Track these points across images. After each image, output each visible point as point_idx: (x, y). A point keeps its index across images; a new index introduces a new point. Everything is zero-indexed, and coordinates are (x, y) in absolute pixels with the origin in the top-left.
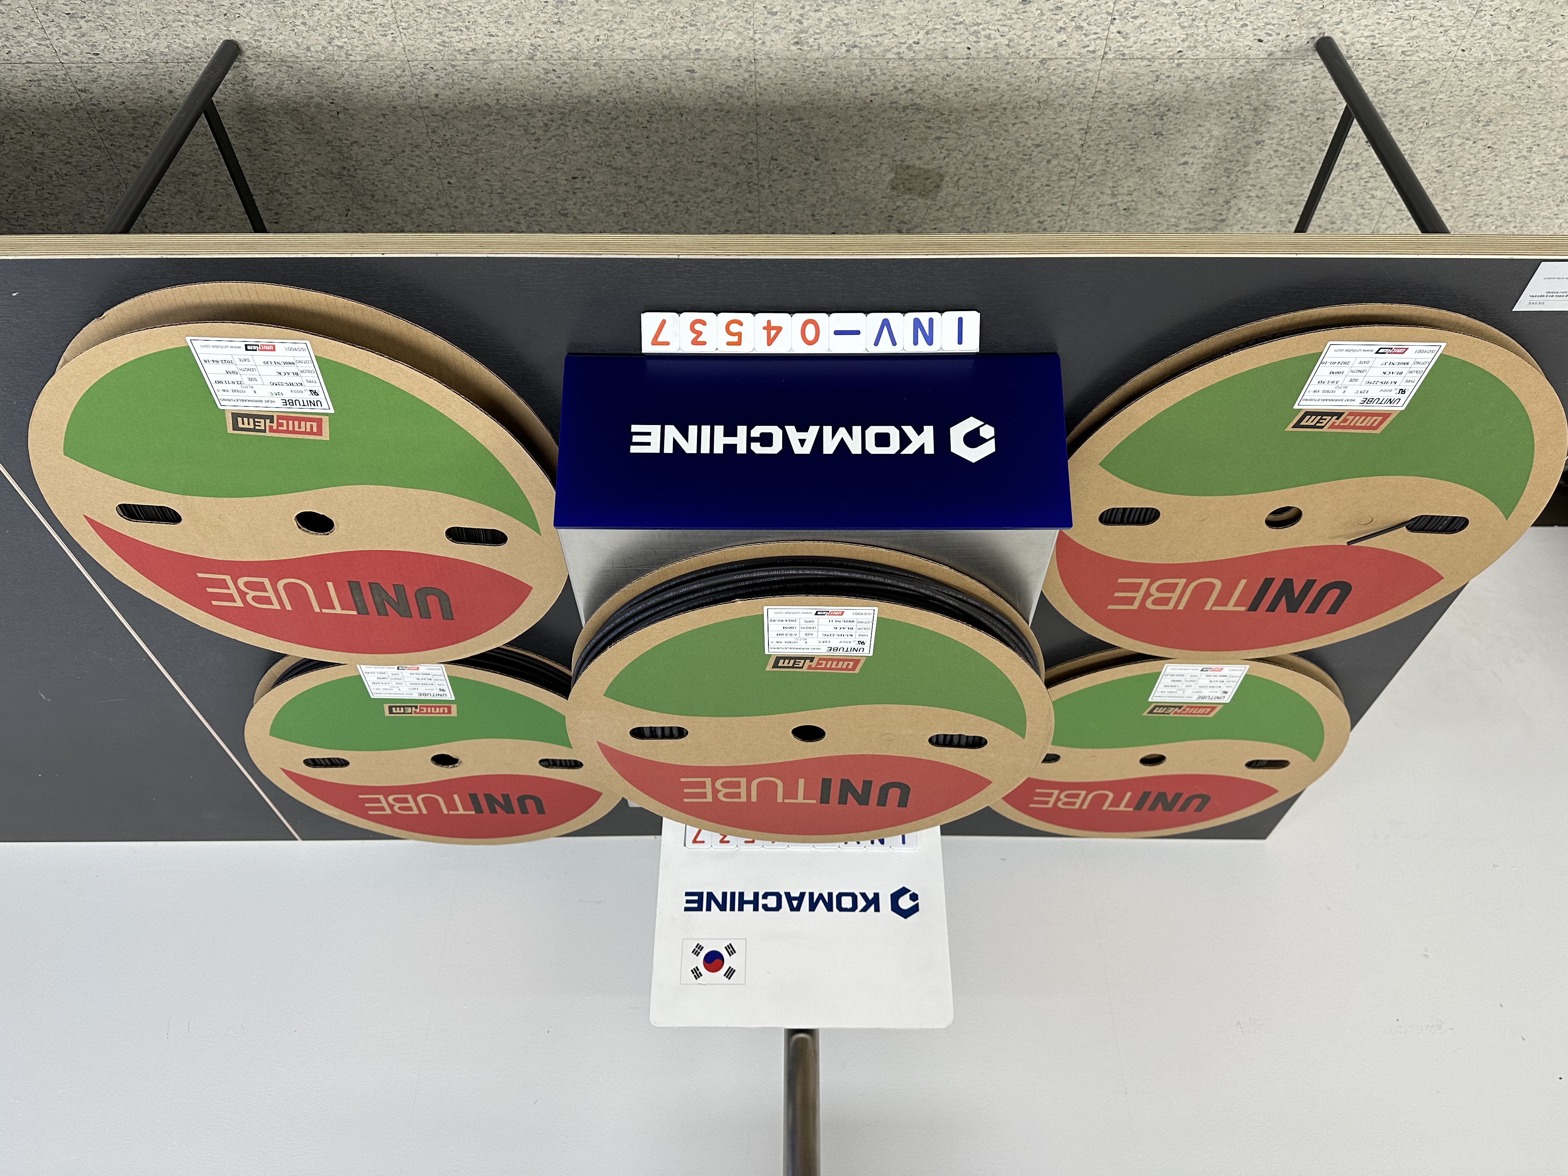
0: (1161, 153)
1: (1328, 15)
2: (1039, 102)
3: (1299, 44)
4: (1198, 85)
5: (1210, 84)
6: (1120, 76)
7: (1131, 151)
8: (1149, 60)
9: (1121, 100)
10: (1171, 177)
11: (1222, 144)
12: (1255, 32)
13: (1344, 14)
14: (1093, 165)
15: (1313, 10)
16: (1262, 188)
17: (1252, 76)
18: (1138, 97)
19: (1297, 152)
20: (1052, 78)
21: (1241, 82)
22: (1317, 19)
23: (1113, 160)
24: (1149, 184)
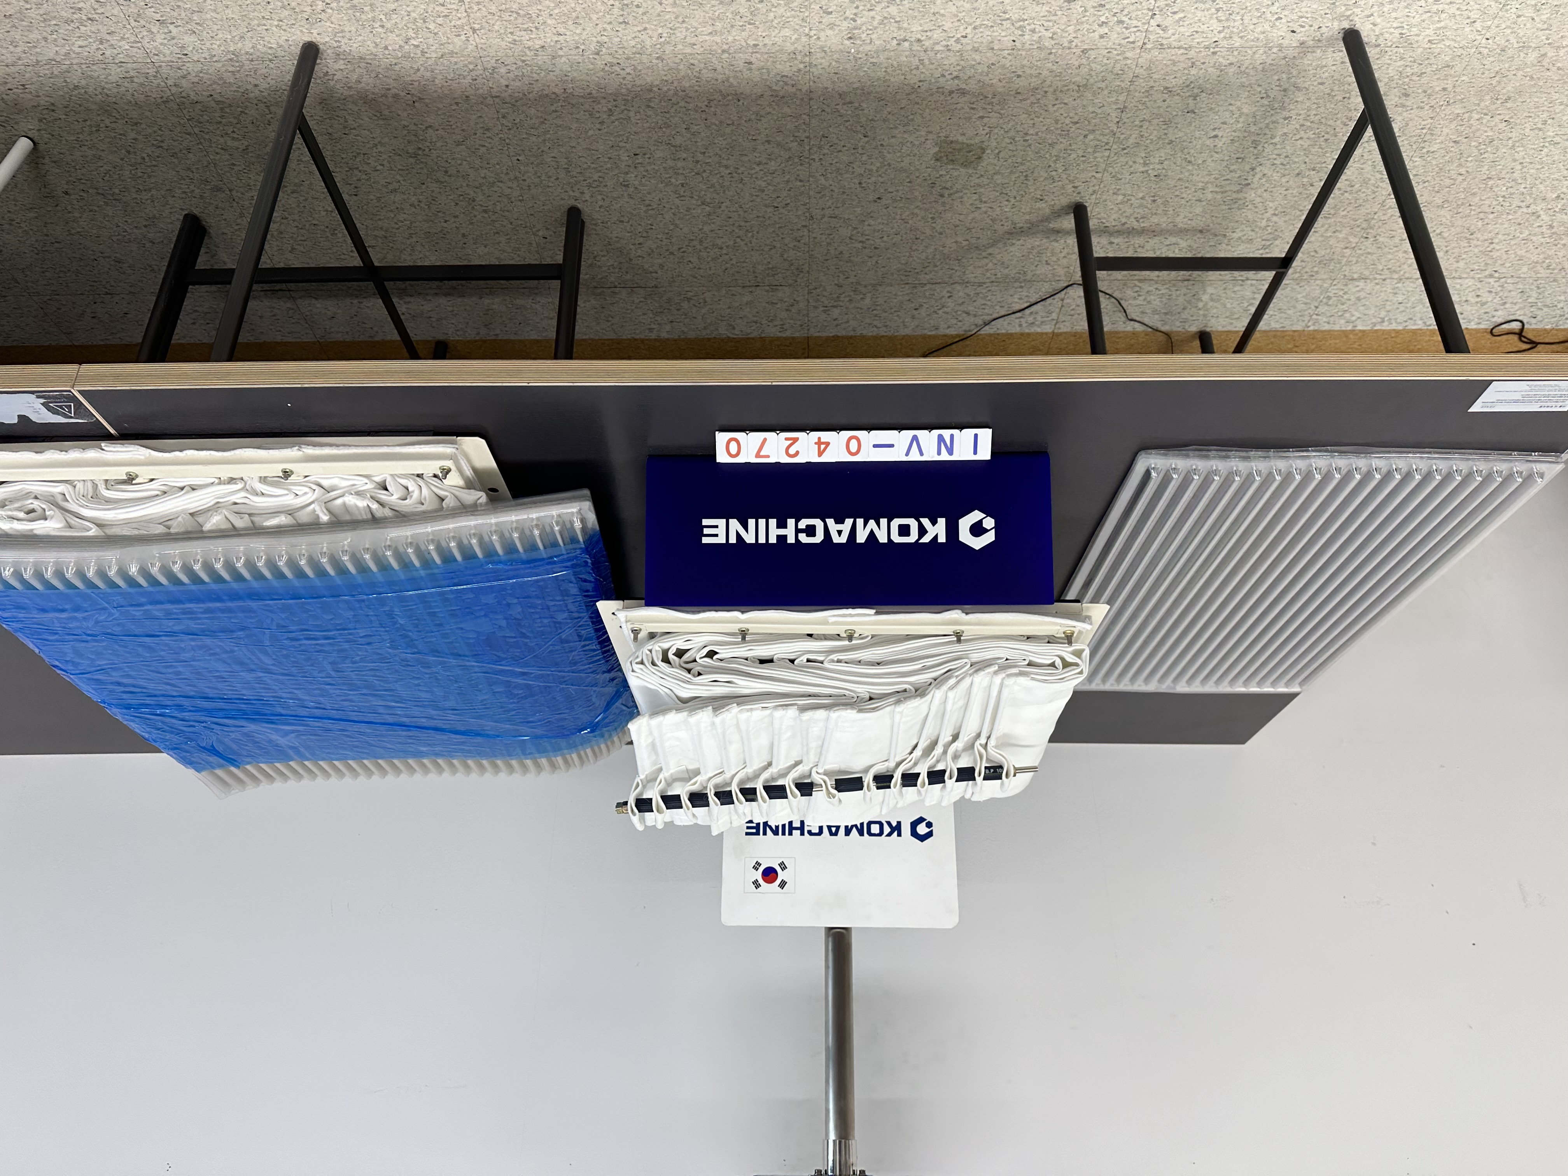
0: (1192, 128)
1: (1360, 9)
2: (1078, 86)
3: (1331, 33)
4: (1232, 70)
5: (1243, 69)
6: (1157, 63)
7: (1164, 127)
8: (1186, 49)
9: (1157, 84)
10: (1201, 148)
11: (1250, 120)
12: (1289, 24)
13: (1375, 8)
14: (1127, 139)
15: (1345, 5)
16: (1287, 157)
17: (1283, 62)
18: (1173, 81)
19: (1322, 126)
20: (1092, 65)
21: (1272, 67)
22: (1348, 13)
23: (1146, 135)
24: (1179, 154)
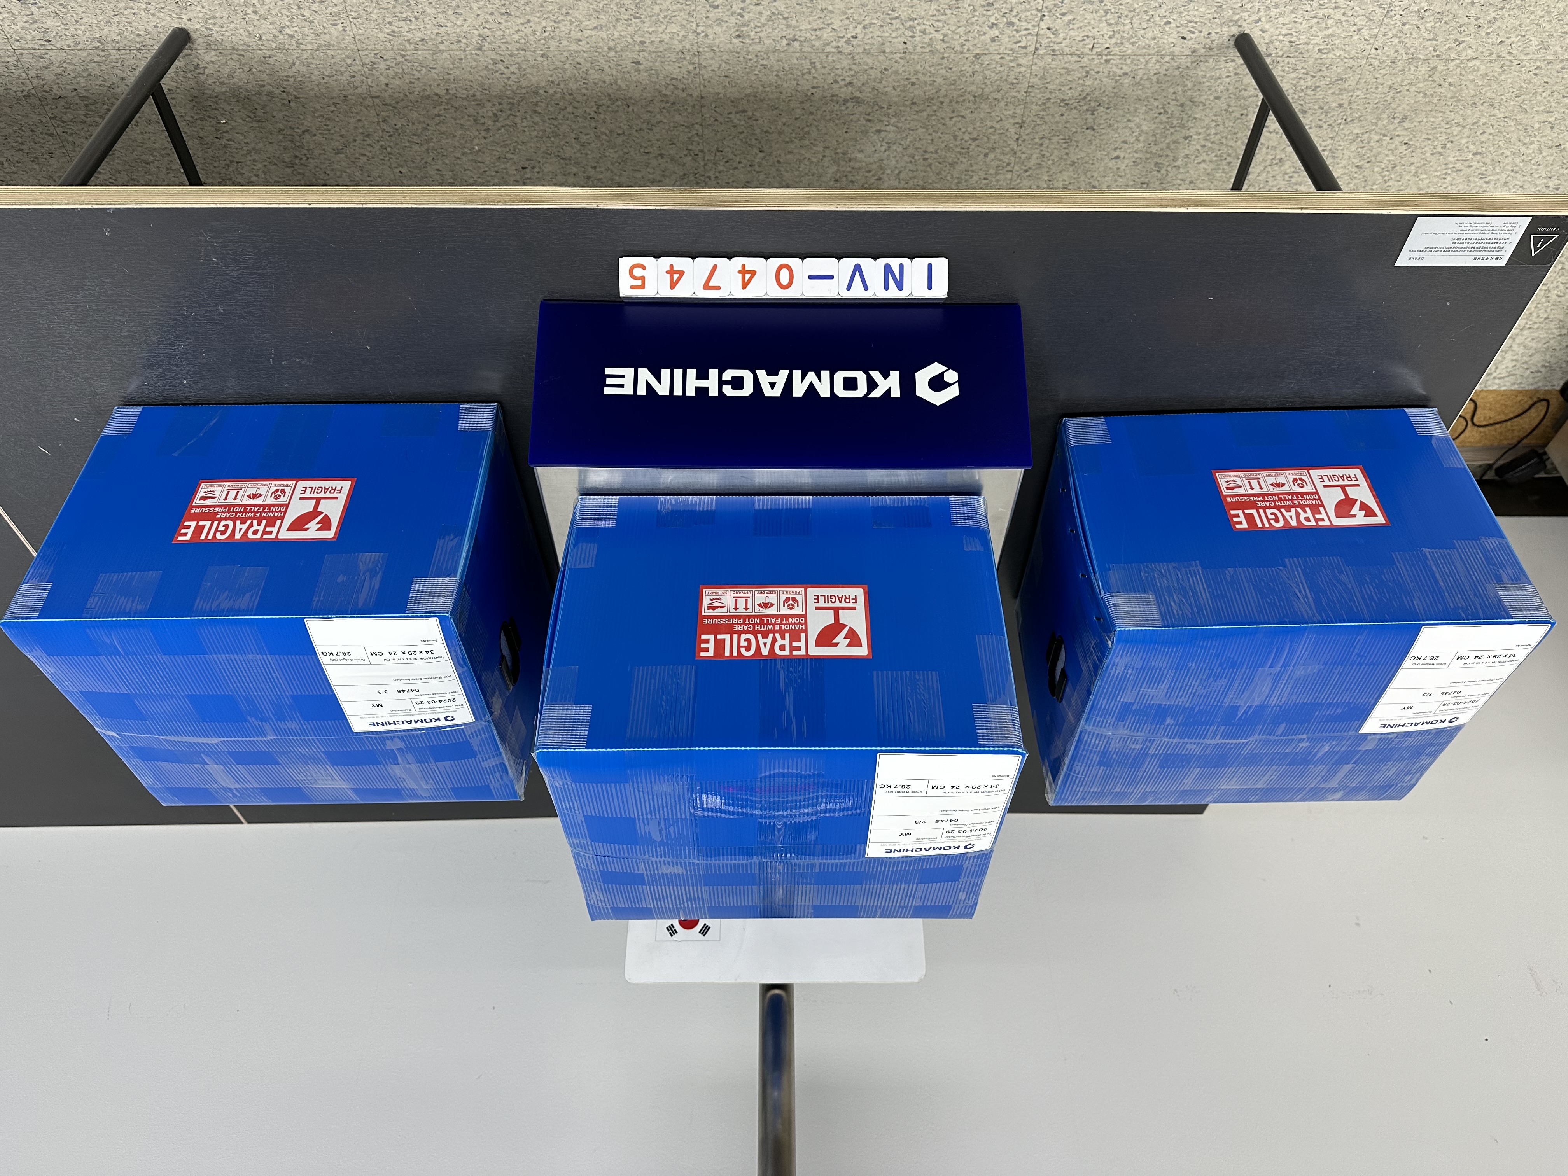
0: (1093, 147)
1: (1246, 14)
2: (974, 97)
3: (1221, 41)
4: (1126, 81)
5: (1138, 79)
6: (1051, 71)
7: (1065, 146)
8: (1079, 56)
9: (1053, 95)
10: (1104, 171)
11: (1151, 139)
12: (1179, 29)
13: (1262, 13)
14: (1028, 159)
15: (1232, 9)
17: (1177, 73)
18: (1069, 92)
19: (1221, 146)
20: (986, 72)
21: (1167, 79)
22: (1236, 17)
23: (1048, 154)
24: (1083, 178)
